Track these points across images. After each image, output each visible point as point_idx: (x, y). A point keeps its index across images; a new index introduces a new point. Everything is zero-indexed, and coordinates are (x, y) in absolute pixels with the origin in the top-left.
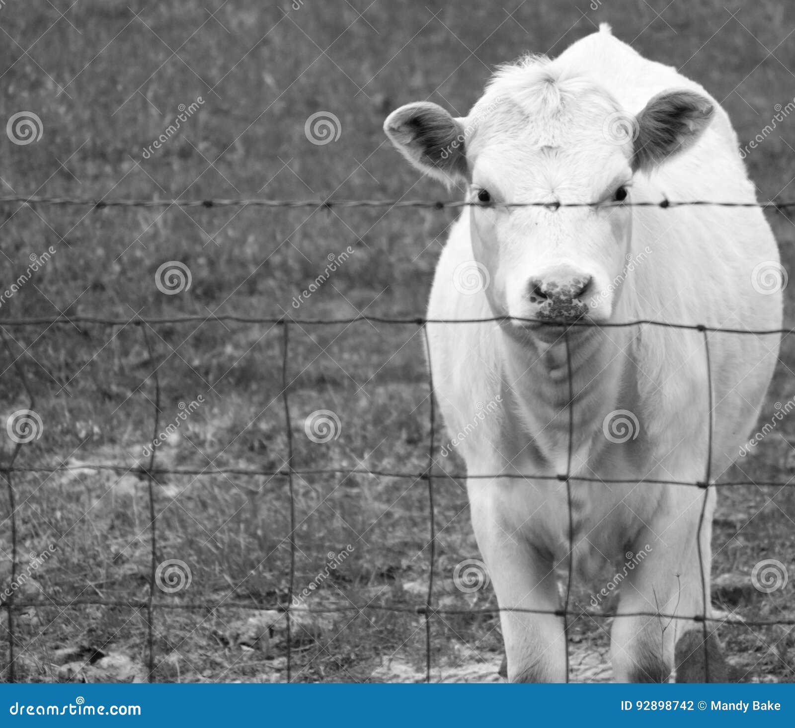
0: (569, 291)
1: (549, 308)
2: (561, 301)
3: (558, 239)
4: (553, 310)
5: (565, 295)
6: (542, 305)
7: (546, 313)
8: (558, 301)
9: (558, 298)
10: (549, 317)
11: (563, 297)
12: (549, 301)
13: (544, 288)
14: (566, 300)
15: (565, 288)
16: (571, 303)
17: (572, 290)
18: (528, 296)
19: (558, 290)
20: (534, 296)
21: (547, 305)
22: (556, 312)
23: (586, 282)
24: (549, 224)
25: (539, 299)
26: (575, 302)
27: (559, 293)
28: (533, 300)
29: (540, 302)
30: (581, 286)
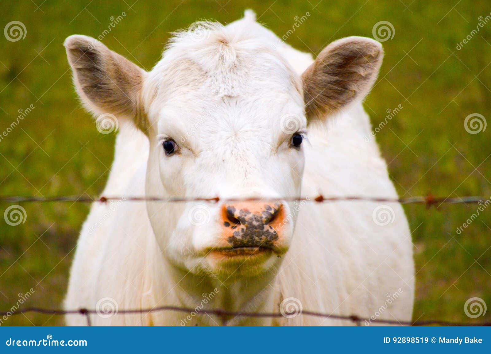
0: (261, 218)
1: (241, 234)
2: (254, 227)
3: (246, 171)
4: (245, 235)
5: (257, 221)
6: (236, 230)
7: (239, 237)
8: (251, 226)
9: (251, 224)
10: (241, 241)
11: (255, 223)
12: (242, 226)
13: (237, 214)
14: (258, 225)
15: (257, 215)
16: (263, 228)
17: (264, 216)
18: (222, 221)
19: (250, 216)
20: (227, 221)
21: (240, 231)
22: (248, 237)
23: (277, 208)
24: (237, 159)
25: (232, 224)
26: (267, 227)
27: (251, 219)
28: (227, 224)
29: (234, 228)
30: (272, 212)
